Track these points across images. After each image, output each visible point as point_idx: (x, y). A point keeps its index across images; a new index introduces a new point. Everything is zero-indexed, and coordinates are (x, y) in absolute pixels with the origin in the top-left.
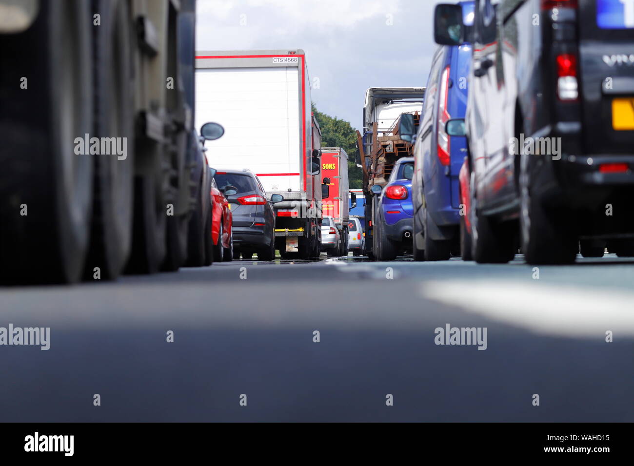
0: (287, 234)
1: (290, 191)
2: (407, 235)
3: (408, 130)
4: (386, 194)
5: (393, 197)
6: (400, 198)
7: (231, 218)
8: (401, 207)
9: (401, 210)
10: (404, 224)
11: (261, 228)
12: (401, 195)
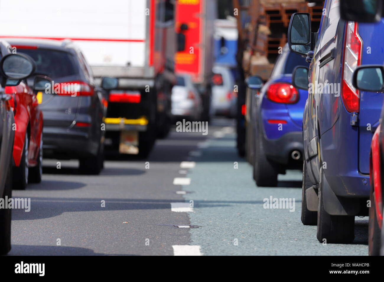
0: (122, 127)
1: (129, 64)
2: (296, 155)
3: (302, 36)
4: (267, 93)
5: (277, 100)
6: (287, 102)
7: (41, 115)
8: (288, 115)
9: (288, 119)
10: (292, 140)
11: (85, 130)
12: (290, 96)
